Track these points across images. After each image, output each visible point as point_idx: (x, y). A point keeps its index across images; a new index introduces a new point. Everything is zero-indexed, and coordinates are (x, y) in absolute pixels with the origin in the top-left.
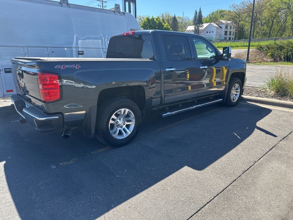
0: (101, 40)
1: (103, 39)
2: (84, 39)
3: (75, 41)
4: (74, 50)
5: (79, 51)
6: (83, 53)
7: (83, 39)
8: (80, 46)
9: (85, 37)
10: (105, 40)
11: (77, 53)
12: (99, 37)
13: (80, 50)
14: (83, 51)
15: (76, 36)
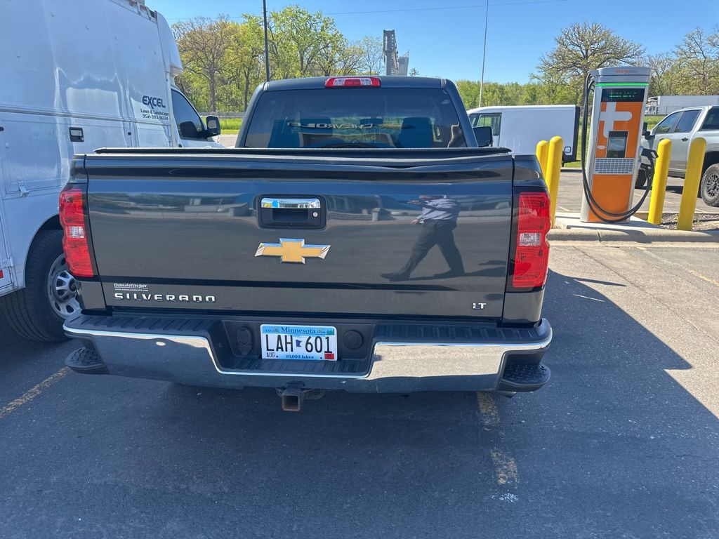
0: (116, 93)
1: (121, 87)
2: (81, 86)
3: (58, 90)
4: (58, 121)
5: (71, 129)
6: (83, 137)
7: (76, 83)
8: (71, 109)
9: (82, 79)
10: (125, 94)
11: (66, 133)
12: (112, 81)
13: (74, 123)
14: (81, 129)
15: (59, 71)
